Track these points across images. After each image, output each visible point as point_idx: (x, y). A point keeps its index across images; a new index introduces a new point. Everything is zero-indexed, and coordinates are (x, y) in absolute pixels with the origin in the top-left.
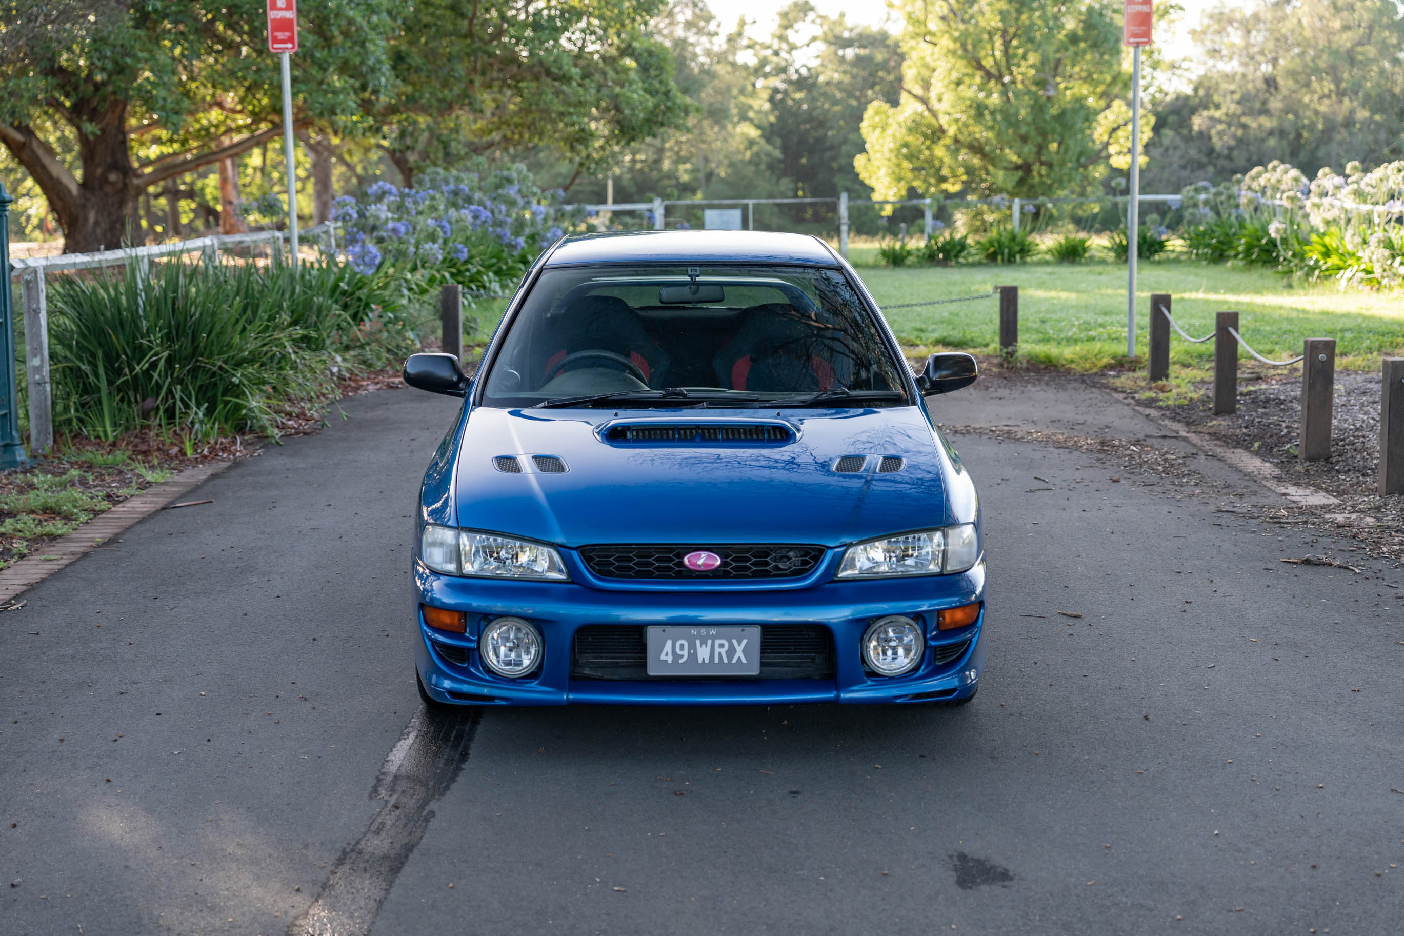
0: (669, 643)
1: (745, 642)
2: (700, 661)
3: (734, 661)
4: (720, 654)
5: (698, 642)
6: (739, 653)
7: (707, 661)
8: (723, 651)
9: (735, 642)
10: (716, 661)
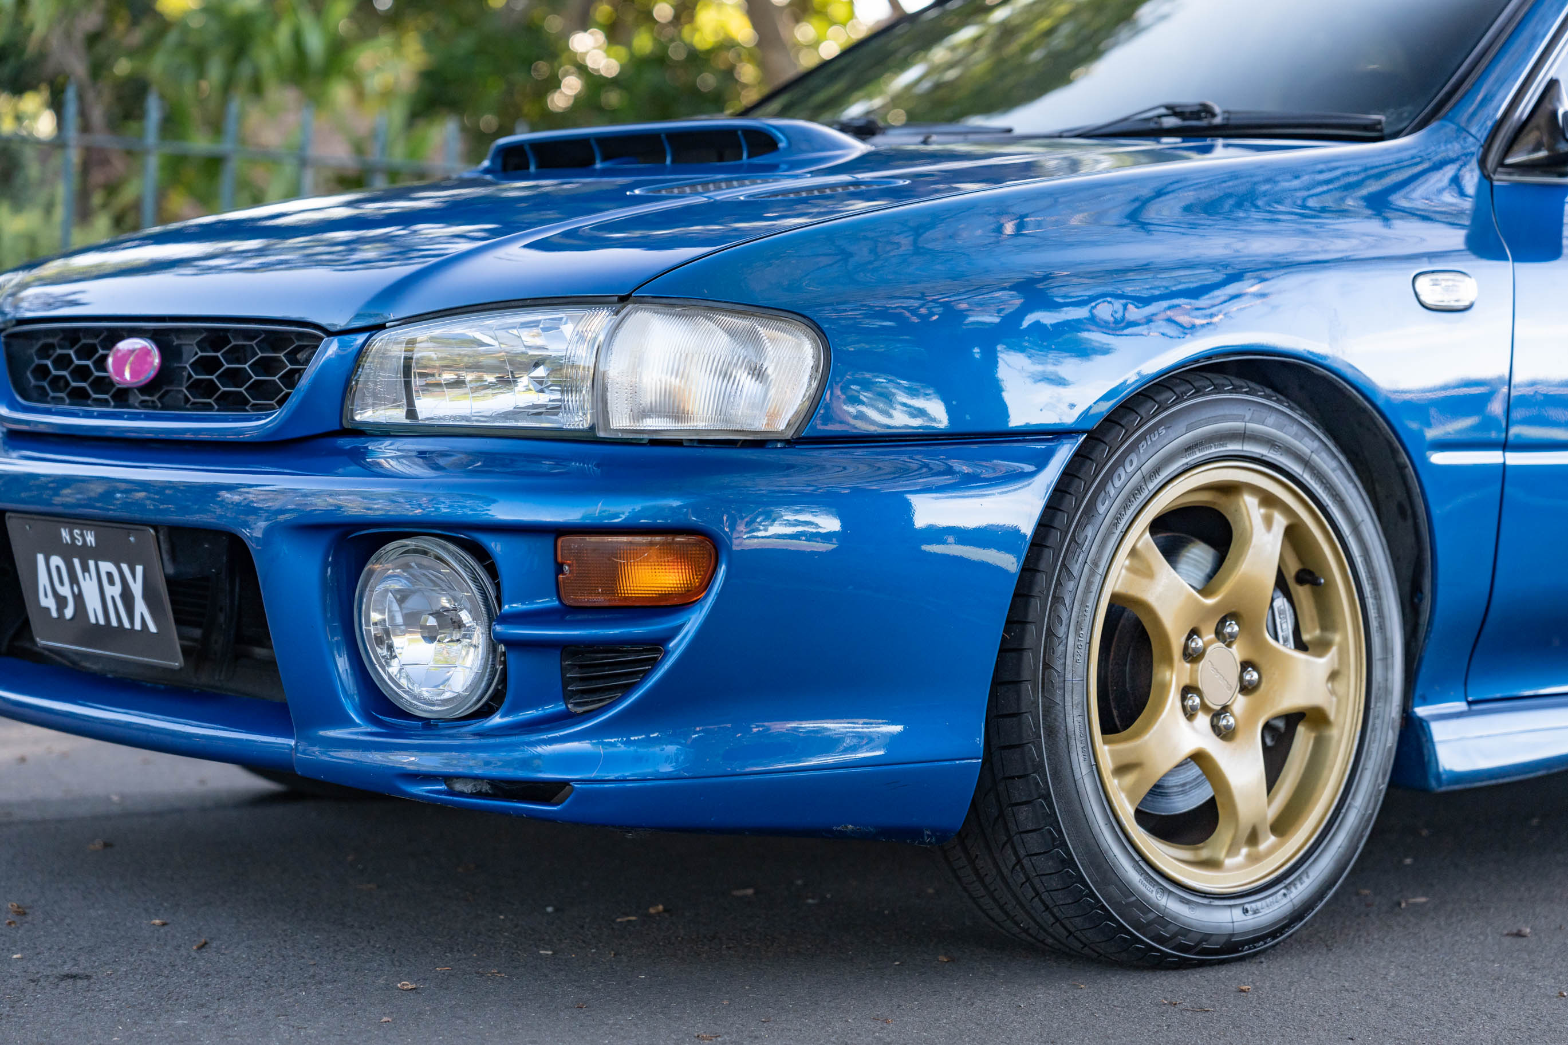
0: (40, 557)
1: (139, 569)
2: (93, 620)
3: (138, 626)
4: (113, 598)
5: (76, 562)
6: (140, 607)
7: (102, 622)
8: (114, 591)
9: (125, 567)
10: (114, 623)
